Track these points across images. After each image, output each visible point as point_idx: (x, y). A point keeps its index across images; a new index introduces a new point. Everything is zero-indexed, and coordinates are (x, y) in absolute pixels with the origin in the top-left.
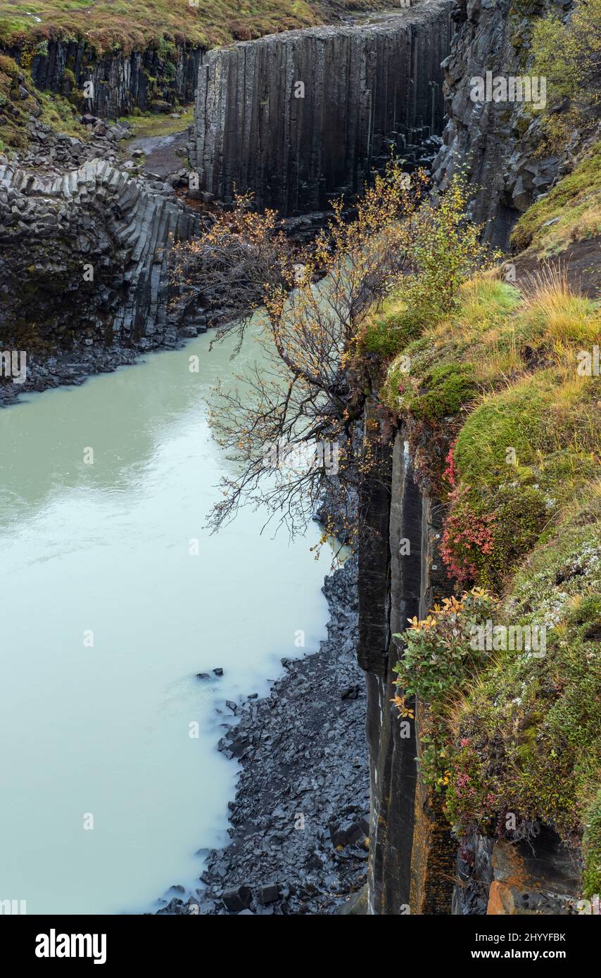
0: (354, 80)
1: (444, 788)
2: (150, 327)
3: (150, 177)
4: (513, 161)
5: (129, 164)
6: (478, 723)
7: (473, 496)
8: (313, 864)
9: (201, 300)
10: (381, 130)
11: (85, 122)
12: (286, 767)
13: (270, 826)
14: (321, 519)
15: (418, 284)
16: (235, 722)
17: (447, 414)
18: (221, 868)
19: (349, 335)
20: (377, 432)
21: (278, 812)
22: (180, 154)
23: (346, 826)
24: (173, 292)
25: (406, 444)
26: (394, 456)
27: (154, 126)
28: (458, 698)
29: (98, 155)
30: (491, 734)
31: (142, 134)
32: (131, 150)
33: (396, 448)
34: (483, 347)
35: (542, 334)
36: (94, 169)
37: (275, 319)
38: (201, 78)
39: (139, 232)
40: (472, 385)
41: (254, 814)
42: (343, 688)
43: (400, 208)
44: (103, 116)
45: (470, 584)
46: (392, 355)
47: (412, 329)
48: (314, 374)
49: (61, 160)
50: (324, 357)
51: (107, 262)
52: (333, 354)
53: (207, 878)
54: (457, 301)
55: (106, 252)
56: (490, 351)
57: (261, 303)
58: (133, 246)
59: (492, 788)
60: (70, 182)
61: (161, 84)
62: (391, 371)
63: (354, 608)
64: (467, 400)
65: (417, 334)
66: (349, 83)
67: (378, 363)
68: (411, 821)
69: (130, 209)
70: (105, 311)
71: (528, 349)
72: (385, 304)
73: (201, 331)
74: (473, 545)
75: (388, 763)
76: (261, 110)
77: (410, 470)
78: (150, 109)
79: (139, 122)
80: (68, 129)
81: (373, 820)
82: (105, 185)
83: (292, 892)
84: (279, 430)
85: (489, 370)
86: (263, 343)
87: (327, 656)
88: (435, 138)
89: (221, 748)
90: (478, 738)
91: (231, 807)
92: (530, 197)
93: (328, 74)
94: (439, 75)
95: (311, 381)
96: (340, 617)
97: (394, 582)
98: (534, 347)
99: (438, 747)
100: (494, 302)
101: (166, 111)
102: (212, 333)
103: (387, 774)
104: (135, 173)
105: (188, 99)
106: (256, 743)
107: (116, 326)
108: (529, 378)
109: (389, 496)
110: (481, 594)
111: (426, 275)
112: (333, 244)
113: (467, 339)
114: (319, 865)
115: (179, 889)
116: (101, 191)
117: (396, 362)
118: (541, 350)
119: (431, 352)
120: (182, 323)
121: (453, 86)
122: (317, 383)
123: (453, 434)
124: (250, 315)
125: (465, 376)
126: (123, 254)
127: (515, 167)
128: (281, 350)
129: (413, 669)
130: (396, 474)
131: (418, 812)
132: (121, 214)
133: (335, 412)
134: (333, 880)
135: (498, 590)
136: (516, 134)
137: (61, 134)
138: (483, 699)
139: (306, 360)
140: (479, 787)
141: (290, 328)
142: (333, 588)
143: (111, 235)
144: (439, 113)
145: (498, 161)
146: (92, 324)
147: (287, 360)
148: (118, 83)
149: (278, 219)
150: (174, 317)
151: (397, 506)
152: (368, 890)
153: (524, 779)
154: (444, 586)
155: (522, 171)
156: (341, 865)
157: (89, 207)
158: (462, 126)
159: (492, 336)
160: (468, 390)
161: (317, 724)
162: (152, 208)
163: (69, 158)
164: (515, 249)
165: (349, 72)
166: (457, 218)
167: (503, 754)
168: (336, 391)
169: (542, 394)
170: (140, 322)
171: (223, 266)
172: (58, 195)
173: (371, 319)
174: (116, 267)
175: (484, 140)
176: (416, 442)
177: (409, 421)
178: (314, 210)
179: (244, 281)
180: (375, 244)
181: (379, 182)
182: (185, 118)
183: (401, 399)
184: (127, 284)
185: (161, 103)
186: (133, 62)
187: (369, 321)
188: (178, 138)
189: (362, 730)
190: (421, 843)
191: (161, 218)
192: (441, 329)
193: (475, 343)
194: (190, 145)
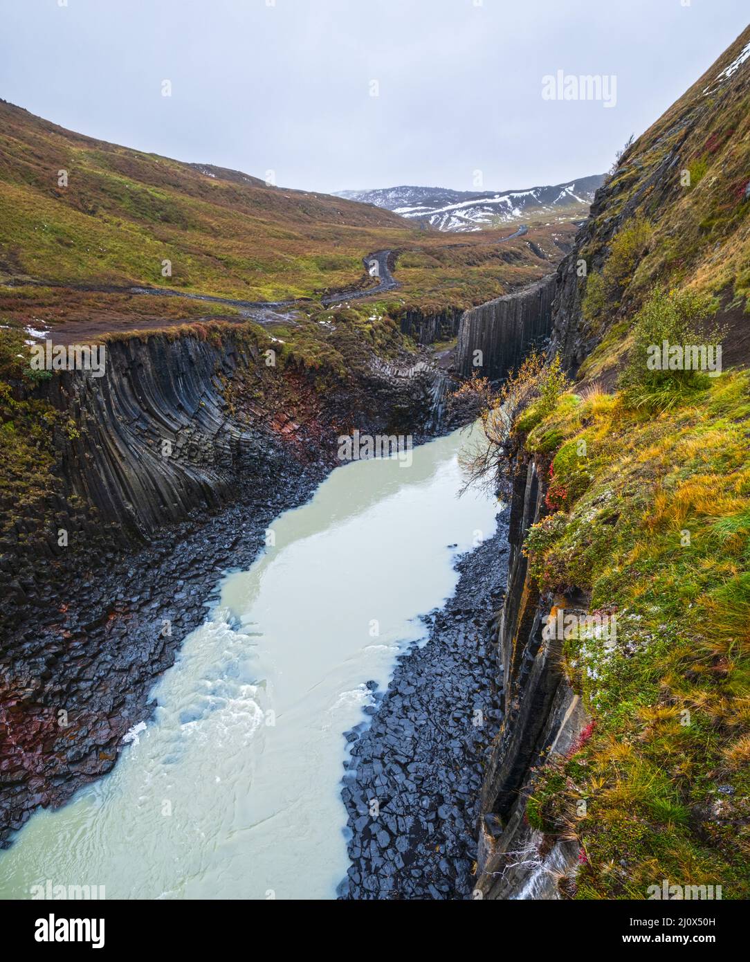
0: (518, 318)
1: (538, 578)
2: (437, 428)
3: (440, 368)
4: (577, 343)
5: (433, 363)
6: (555, 557)
7: (560, 479)
8: (483, 603)
9: (456, 417)
10: (527, 339)
11: (418, 346)
12: (477, 575)
13: (470, 592)
14: (498, 494)
15: (541, 401)
16: (460, 561)
17: (551, 450)
18: (451, 604)
19: (512, 425)
20: (522, 460)
21: (473, 588)
22: (451, 358)
23: (497, 592)
24: (446, 413)
25: (534, 464)
26: (529, 469)
27: (442, 347)
28: (548, 549)
29: (422, 360)
30: (560, 560)
31: (438, 350)
32: (434, 358)
33: (529, 466)
34: (565, 422)
35: (590, 412)
36: (420, 366)
37: (485, 421)
38: (461, 324)
39: (435, 391)
40: (561, 438)
41: (465, 588)
42: (501, 549)
43: (534, 370)
44: (425, 343)
45: (556, 510)
46: (529, 431)
47: (537, 419)
48: (499, 441)
49: (408, 363)
50: (503, 434)
51: (423, 403)
52: (506, 433)
53: (447, 606)
54: (555, 405)
55: (423, 399)
56: (569, 423)
57: (480, 416)
58: (432, 397)
59: (558, 577)
60: (411, 372)
61: (446, 329)
62: (529, 437)
63: (507, 524)
64: (559, 444)
65: (539, 421)
66: (515, 319)
67: (524, 434)
68: (522, 589)
69: (432, 382)
70: (422, 422)
71: (584, 420)
72: (527, 412)
73: (456, 429)
74: (559, 496)
75: (515, 573)
76: (482, 336)
77: (535, 473)
78: (442, 340)
79: (437, 345)
80: (412, 350)
81: (507, 590)
82: (424, 372)
83: (475, 610)
84: (485, 462)
85: (568, 430)
86: (480, 431)
87: (495, 539)
88: (547, 339)
89: (455, 568)
90: (554, 562)
91: (457, 586)
92: (584, 357)
93: (508, 318)
94: (550, 309)
95: (497, 444)
96: (502, 527)
97: (525, 513)
98: (586, 418)
99: (538, 566)
100: (571, 403)
101: (447, 340)
102: (461, 429)
103: (515, 576)
104: (435, 367)
105: (455, 334)
106: (467, 567)
107: (425, 428)
108: (585, 431)
109: (525, 483)
110: (561, 513)
111: (543, 397)
112: (508, 388)
113: (560, 420)
114: (486, 603)
115: (437, 609)
116: (422, 375)
117: (531, 433)
118: (590, 419)
119: (545, 428)
120: (449, 425)
121: (555, 314)
122: (500, 444)
123: (553, 457)
124: (475, 420)
125: (558, 434)
126: (429, 400)
127: (578, 345)
128: (486, 433)
129: (532, 540)
130: (529, 475)
131: (525, 587)
132: (429, 385)
133: (506, 454)
134: (491, 608)
135: (567, 511)
136: (579, 330)
137: (409, 352)
138: (558, 548)
139: (495, 436)
140: (553, 577)
141: (490, 424)
142: (500, 517)
143: (425, 392)
144: (549, 328)
145: (572, 343)
146: (416, 427)
147: (489, 437)
148: (431, 329)
149: (488, 381)
150: (446, 424)
151: (528, 486)
152: (503, 610)
153: (571, 573)
154: (545, 512)
155: (581, 346)
156: (493, 604)
157: (418, 381)
158: (558, 331)
159: (570, 417)
160: (559, 440)
161: (489, 561)
162: (440, 381)
163: (412, 362)
164: (578, 380)
165: (516, 315)
166: (557, 370)
167: (564, 566)
168: (506, 446)
169: (590, 436)
170: (434, 426)
171: (466, 402)
172: (407, 377)
173: (521, 418)
174: (426, 405)
175: (566, 336)
176: (538, 462)
177: (536, 455)
178: (500, 377)
179: (474, 407)
180: (524, 387)
181: (527, 360)
182: (454, 343)
183: (532, 447)
184: (430, 411)
185: (445, 337)
186: (436, 320)
187: (520, 418)
188: (451, 351)
189: (506, 563)
190: (525, 596)
191: (443, 385)
192: (549, 418)
193: (563, 421)
194: (455, 354)
